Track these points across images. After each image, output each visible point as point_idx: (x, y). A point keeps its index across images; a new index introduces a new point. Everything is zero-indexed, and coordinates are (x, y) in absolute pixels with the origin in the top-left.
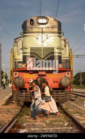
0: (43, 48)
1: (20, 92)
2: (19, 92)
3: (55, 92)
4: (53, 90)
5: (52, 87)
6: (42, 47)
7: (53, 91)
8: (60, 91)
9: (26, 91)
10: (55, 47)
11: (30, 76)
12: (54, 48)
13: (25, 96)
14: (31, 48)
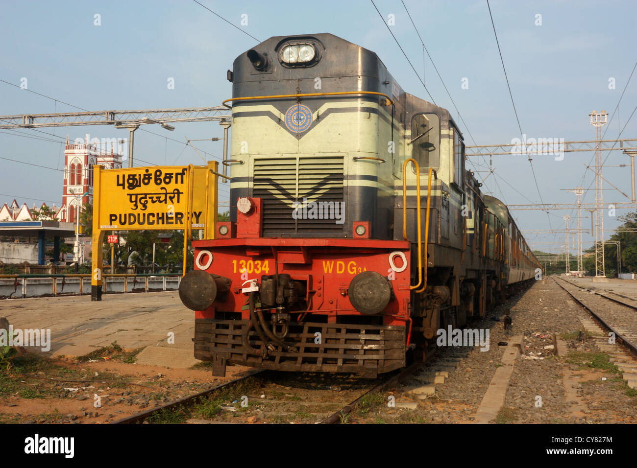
0: (300, 159)
1: (218, 326)
2: (214, 325)
3: (343, 331)
4: (337, 322)
5: (334, 313)
6: (298, 156)
7: (340, 326)
8: (363, 328)
9: (238, 323)
10: (348, 153)
11: (256, 267)
12: (342, 158)
13: (233, 342)
14: (256, 160)
